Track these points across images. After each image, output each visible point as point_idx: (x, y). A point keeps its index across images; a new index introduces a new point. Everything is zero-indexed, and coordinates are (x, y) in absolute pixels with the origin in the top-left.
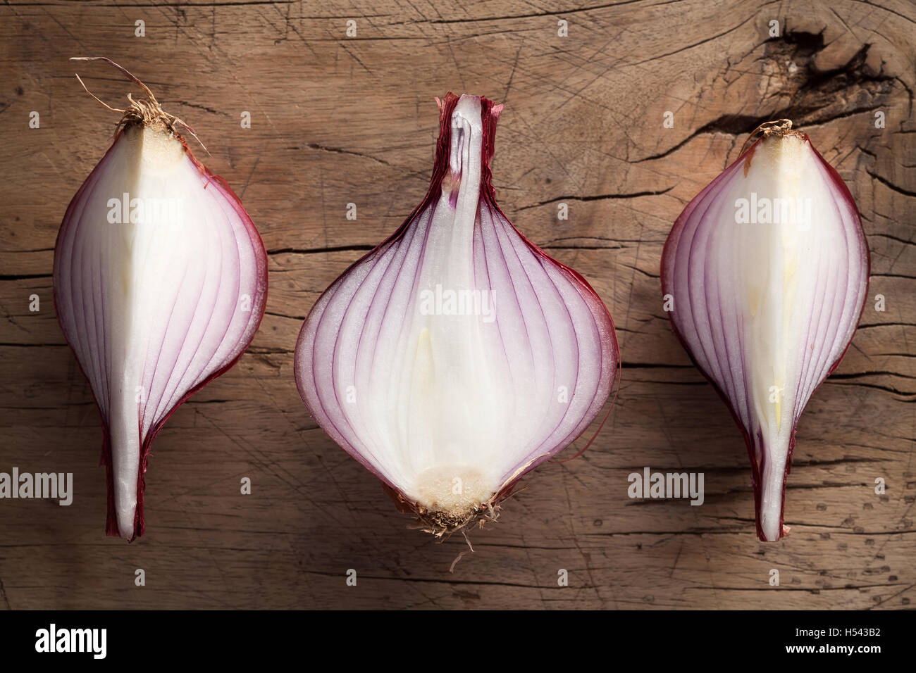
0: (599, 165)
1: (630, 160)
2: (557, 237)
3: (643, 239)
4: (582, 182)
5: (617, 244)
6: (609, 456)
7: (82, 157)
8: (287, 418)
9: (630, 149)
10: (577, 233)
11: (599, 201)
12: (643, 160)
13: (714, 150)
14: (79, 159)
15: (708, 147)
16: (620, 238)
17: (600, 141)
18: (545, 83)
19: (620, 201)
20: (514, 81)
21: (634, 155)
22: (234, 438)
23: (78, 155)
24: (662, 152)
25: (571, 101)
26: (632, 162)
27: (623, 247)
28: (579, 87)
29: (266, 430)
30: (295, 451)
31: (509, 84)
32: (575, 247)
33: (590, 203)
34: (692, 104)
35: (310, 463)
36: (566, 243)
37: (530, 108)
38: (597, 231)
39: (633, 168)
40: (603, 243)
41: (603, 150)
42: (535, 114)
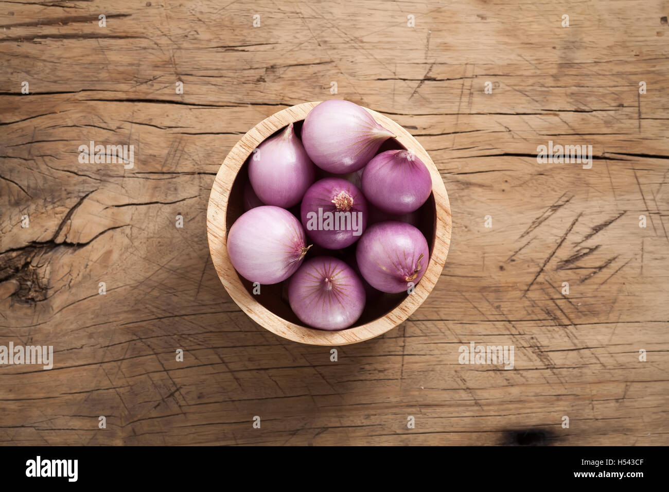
0: (149, 224)
1: (130, 226)
2: (174, 180)
3: (122, 178)
4: (159, 213)
5: (138, 175)
6: (143, 45)
7: (464, 228)
8: (340, 69)
9: (129, 234)
10: (162, 182)
11: (149, 202)
12: (122, 226)
13: (78, 232)
14: (466, 227)
15: (82, 235)
16: (136, 179)
17: (148, 238)
18: (181, 274)
19: (135, 201)
20: (201, 275)
21: (127, 230)
22: (370, 57)
23: (466, 230)
24: (111, 231)
25: (165, 263)
26: (129, 225)
27: (134, 174)
28: (160, 271)
29: (352, 62)
30: (334, 49)
31: (203, 273)
32: (163, 173)
33: (154, 200)
34: (92, 261)
35: (325, 42)
36: (169, 176)
37: (191, 259)
38: (150, 183)
39: (128, 222)
40: (147, 175)
41: (146, 233)
42: (188, 254)
